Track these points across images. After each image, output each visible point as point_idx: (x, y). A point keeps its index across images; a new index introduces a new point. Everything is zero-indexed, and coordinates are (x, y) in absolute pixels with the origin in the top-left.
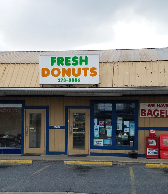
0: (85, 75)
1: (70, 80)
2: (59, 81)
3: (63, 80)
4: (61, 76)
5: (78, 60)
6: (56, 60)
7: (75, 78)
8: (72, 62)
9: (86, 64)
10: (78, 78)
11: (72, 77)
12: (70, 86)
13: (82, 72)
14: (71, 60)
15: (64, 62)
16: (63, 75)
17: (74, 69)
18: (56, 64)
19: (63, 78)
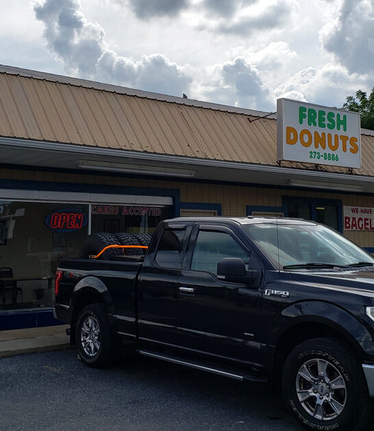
0: (345, 150)
1: (326, 157)
2: (311, 157)
3: (317, 155)
4: (312, 148)
5: (335, 119)
6: (307, 113)
7: (331, 152)
8: (327, 122)
9: (345, 130)
10: (335, 153)
11: (328, 151)
13: (340, 142)
14: (326, 117)
15: (317, 120)
16: (317, 147)
17: (330, 135)
18: (305, 120)
19: (316, 150)
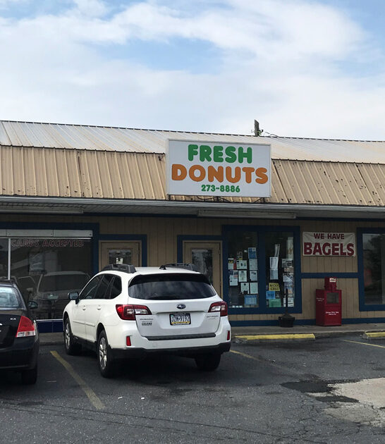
0: (249, 180)
1: (222, 189)
2: (203, 190)
3: (211, 188)
4: (206, 181)
5: (236, 153)
6: (198, 150)
7: (230, 184)
8: (225, 156)
9: (250, 161)
10: (236, 185)
11: (226, 183)
12: (217, 199)
13: (243, 174)
14: (224, 151)
15: (212, 156)
16: (211, 180)
17: (229, 169)
18: (197, 158)
19: (211, 184)
